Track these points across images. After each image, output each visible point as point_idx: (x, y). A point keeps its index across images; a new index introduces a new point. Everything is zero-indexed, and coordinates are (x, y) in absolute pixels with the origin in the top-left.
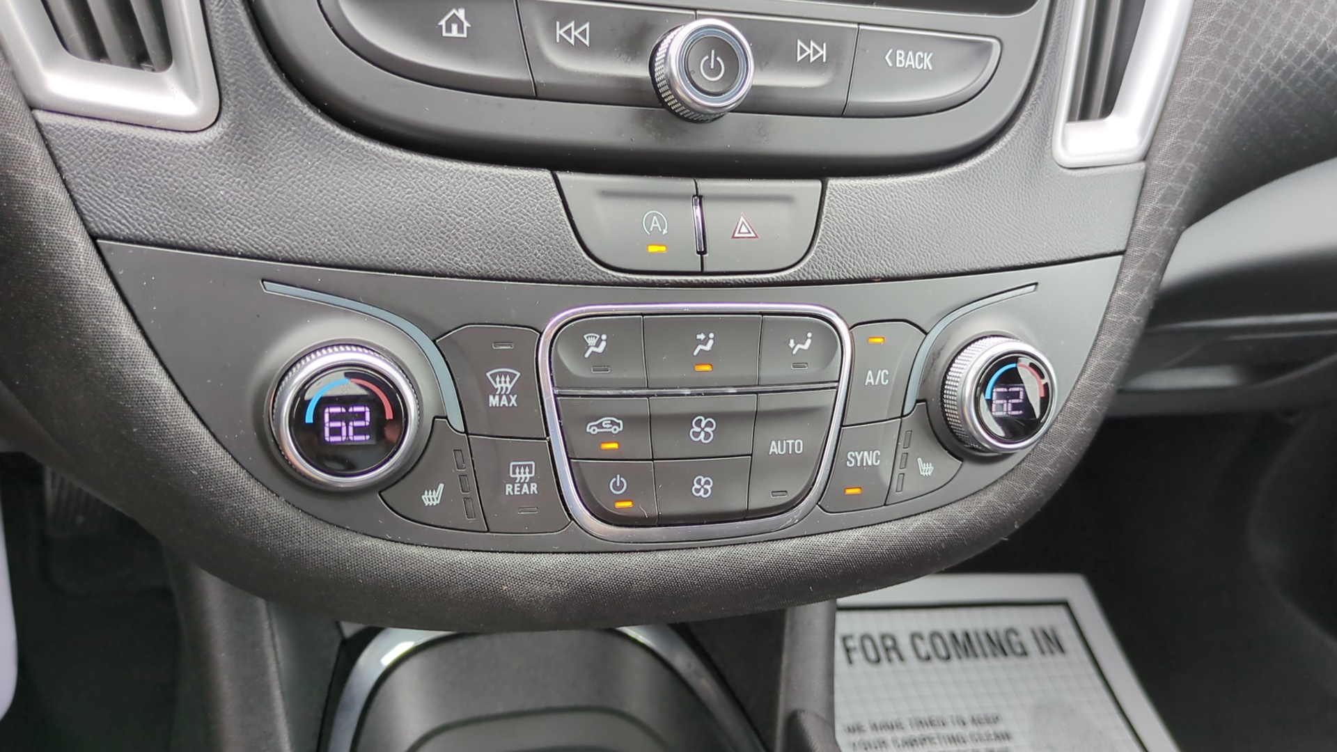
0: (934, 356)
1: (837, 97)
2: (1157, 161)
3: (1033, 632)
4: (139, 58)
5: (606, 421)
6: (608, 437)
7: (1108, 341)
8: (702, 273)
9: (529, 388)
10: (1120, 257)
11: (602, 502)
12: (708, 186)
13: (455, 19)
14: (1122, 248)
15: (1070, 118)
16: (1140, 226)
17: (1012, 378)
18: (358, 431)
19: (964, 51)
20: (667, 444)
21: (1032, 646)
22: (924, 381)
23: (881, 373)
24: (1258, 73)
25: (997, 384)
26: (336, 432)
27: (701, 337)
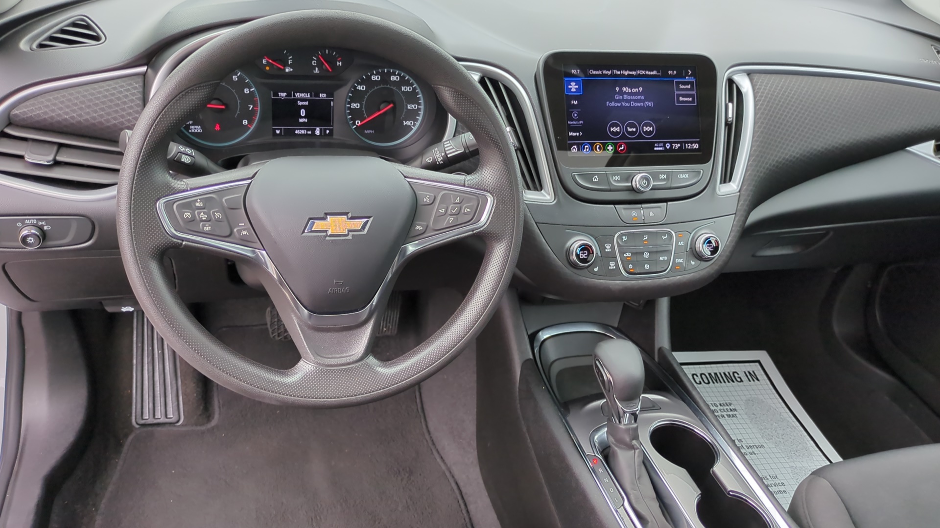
0: (693, 238)
1: (668, 185)
2: (742, 192)
3: (745, 373)
4: (536, 189)
5: (628, 254)
6: (628, 257)
7: (733, 234)
8: (644, 223)
9: (613, 247)
10: (734, 215)
11: (628, 270)
12: (644, 206)
13: (595, 178)
14: (735, 212)
15: (721, 183)
16: (739, 207)
17: (710, 242)
18: (585, 256)
19: (694, 173)
20: (639, 258)
21: (744, 378)
22: (691, 245)
23: (682, 242)
24: (768, 169)
25: (707, 244)
26: (582, 256)
27: (645, 236)
